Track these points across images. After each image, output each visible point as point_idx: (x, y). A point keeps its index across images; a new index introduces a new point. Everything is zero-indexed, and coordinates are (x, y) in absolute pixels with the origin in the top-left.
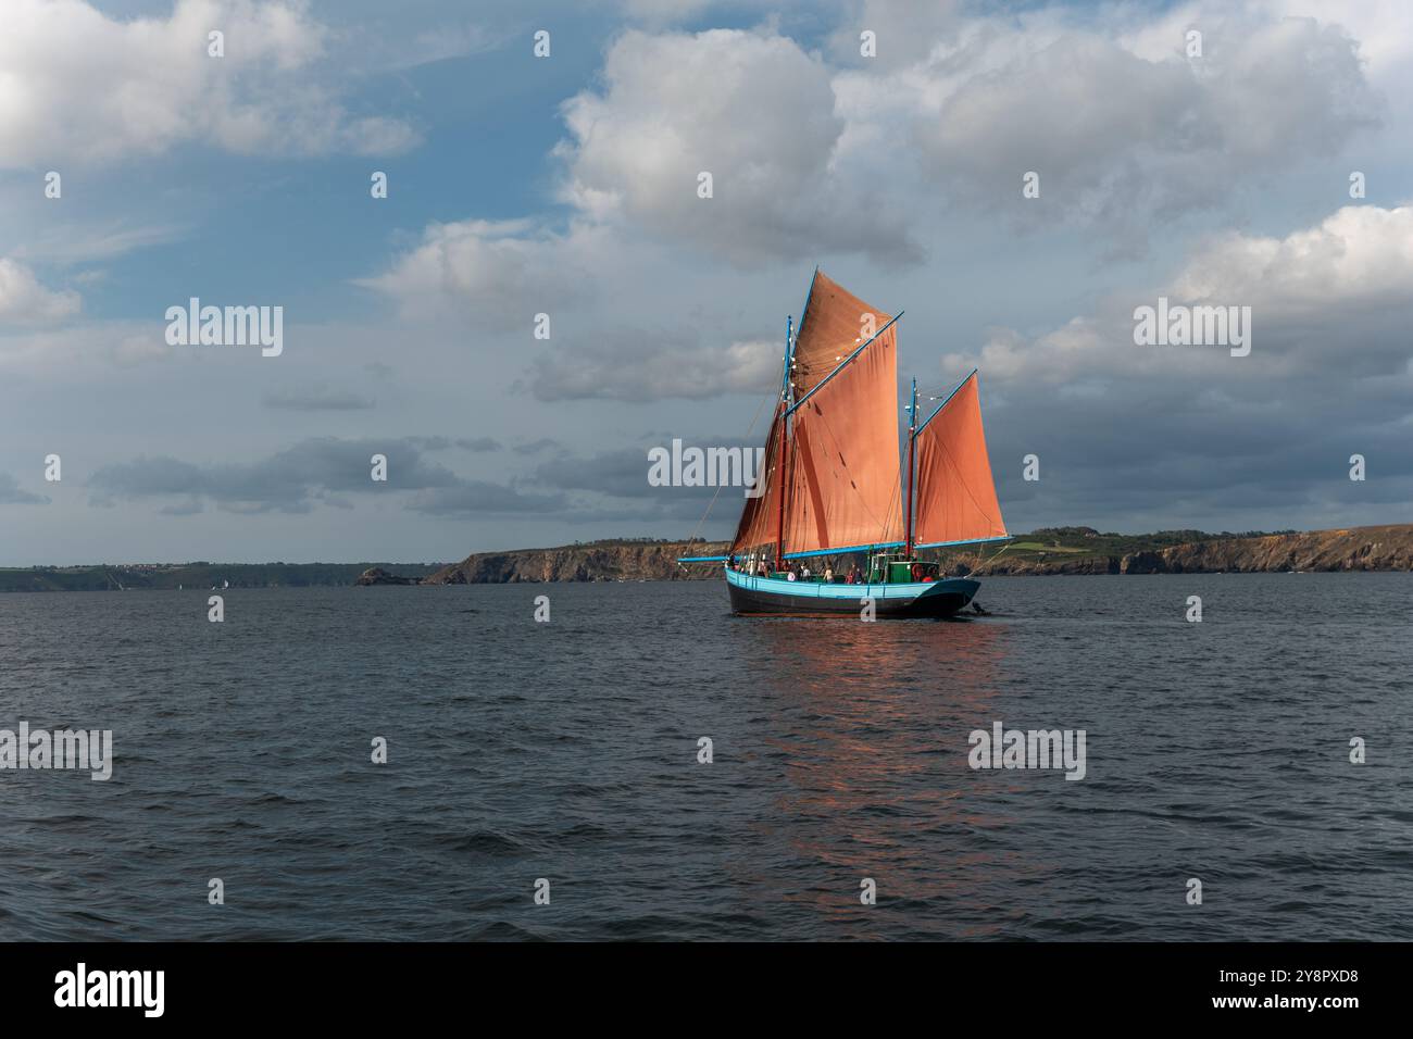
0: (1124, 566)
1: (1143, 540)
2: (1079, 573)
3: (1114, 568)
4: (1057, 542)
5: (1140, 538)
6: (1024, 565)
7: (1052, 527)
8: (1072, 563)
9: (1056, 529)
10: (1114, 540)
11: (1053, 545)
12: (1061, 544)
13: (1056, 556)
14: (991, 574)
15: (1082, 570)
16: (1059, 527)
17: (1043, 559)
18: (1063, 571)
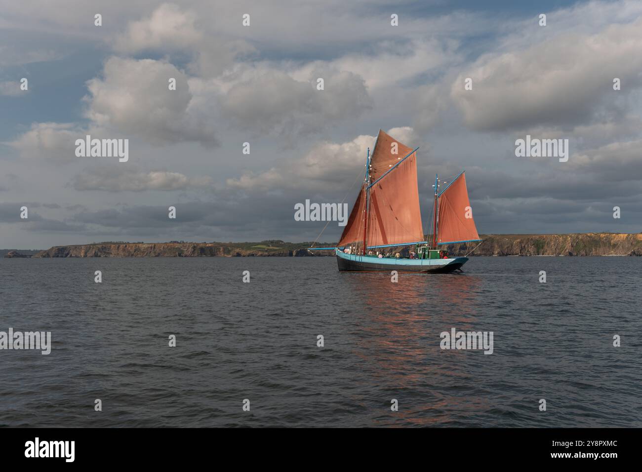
0: (294, 254)
1: (299, 245)
2: (279, 256)
3: (291, 255)
4: (271, 245)
5: (298, 244)
6: (260, 253)
7: (268, 240)
8: (277, 253)
9: (270, 241)
10: (290, 245)
11: (269, 246)
12: (272, 246)
13: (271, 250)
14: (249, 256)
15: (280, 255)
16: (271, 240)
17: (266, 251)
18: (273, 255)
